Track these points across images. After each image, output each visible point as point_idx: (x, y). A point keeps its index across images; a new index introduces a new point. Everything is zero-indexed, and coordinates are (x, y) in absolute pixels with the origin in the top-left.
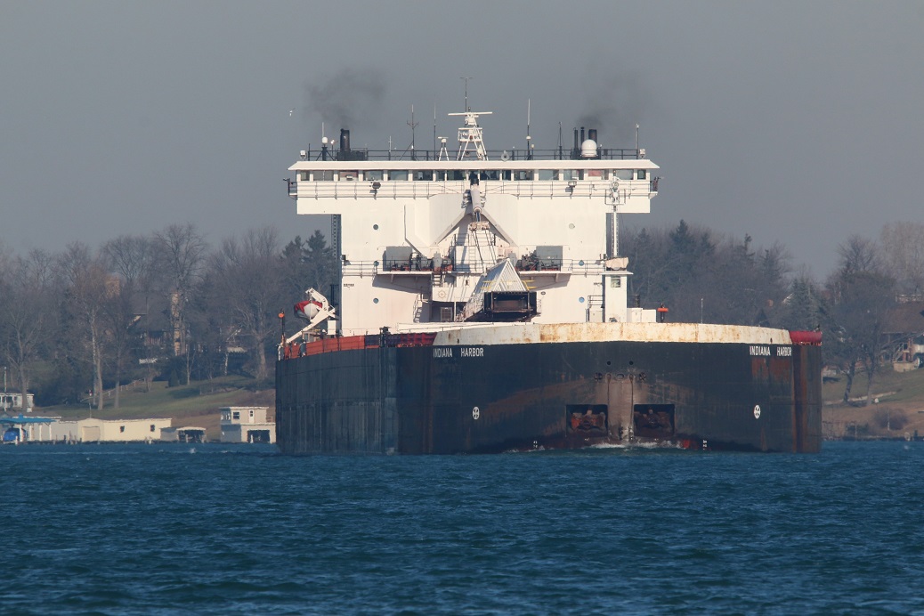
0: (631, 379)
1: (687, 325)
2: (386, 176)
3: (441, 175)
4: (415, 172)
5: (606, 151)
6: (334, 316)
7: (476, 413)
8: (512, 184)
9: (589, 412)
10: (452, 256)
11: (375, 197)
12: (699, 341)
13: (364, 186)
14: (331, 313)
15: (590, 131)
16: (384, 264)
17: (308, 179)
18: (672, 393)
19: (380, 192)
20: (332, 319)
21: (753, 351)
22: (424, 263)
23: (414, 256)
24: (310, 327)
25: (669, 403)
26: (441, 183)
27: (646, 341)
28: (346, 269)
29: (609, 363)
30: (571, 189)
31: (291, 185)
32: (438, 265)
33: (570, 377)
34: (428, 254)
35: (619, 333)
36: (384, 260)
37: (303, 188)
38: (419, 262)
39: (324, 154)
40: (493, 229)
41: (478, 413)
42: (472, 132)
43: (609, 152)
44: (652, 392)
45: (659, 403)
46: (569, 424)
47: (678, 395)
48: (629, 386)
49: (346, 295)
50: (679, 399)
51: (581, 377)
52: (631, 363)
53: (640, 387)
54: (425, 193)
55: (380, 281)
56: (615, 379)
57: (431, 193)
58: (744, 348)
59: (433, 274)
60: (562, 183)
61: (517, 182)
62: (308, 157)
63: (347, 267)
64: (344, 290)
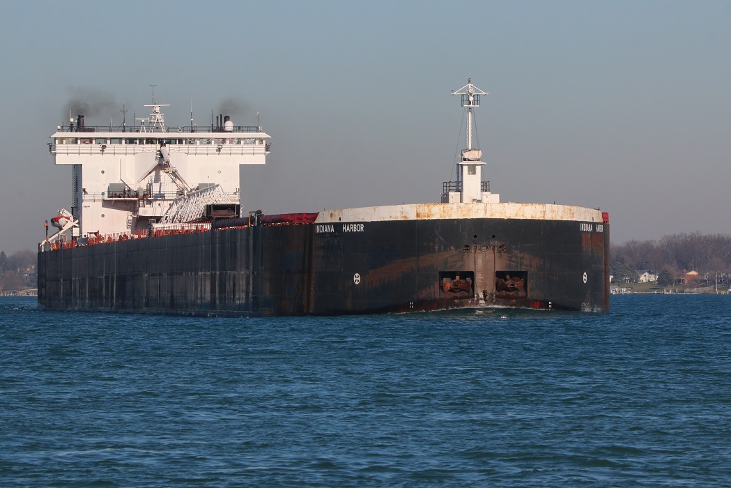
0: (494, 250)
1: (537, 206)
2: (109, 141)
3: (141, 140)
4: (126, 139)
5: (239, 127)
6: (77, 225)
7: (357, 279)
8: (184, 146)
9: (458, 278)
10: (149, 190)
11: (102, 154)
12: (546, 219)
13: (96, 147)
14: (75, 223)
15: (225, 118)
16: (109, 194)
17: (62, 143)
18: (527, 262)
19: (106, 151)
20: (75, 227)
21: (582, 228)
22: (132, 193)
23: (126, 189)
24: (62, 231)
25: (523, 270)
26: (142, 146)
27: (506, 218)
28: (85, 197)
29: (475, 237)
30: (219, 150)
31: (51, 147)
32: (141, 194)
33: (442, 248)
34: (134, 188)
35: (484, 211)
36: (109, 192)
37: (59, 148)
38: (128, 192)
39: (71, 129)
40: (174, 174)
41: (359, 279)
42: (158, 116)
43: (241, 128)
44: (511, 261)
45: (516, 270)
46: (442, 288)
47: (531, 264)
48: (492, 255)
49: (85, 213)
50: (531, 267)
51: (452, 248)
52: (494, 237)
53: (501, 256)
54: (133, 152)
55: (106, 204)
56: (480, 249)
57: (136, 151)
58: (576, 225)
59: (139, 200)
60: (214, 146)
61: (187, 146)
62: (62, 130)
63: (86, 195)
64: (84, 210)
